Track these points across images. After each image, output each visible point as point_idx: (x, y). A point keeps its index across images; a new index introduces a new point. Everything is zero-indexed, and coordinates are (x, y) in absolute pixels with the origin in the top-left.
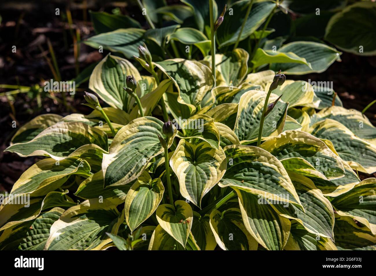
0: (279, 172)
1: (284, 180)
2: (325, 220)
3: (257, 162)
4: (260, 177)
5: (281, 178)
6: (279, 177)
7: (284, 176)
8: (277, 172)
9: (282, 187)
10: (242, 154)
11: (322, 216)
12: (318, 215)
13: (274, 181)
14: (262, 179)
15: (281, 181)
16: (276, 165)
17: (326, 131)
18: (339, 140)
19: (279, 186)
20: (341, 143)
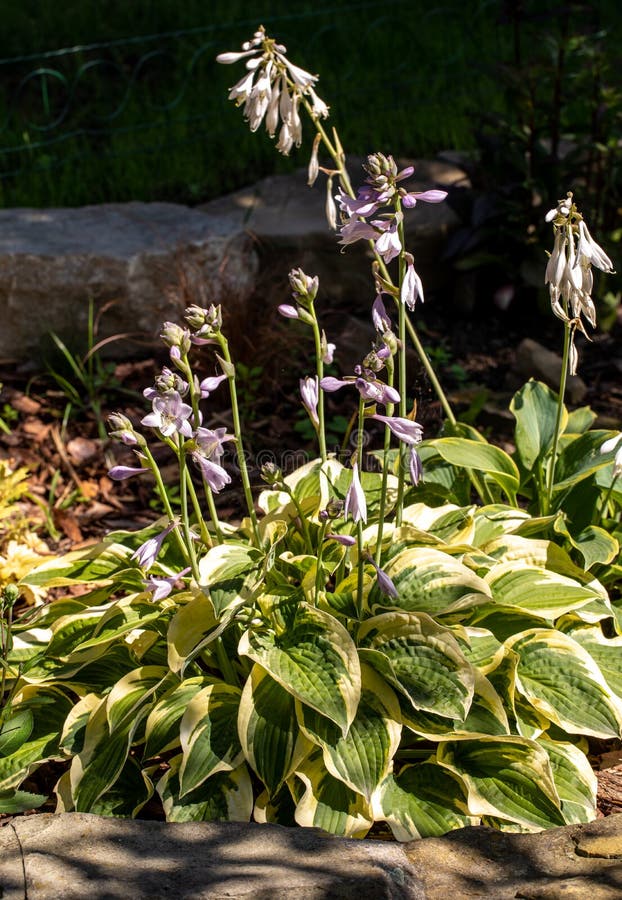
0: (346, 666)
1: (348, 682)
2: (375, 767)
3: (327, 640)
4: (319, 664)
5: (343, 676)
6: (343, 673)
7: (351, 676)
8: (343, 666)
9: (338, 689)
10: (312, 620)
11: (375, 760)
12: (370, 756)
13: (332, 676)
14: (320, 668)
15: (342, 680)
16: (348, 654)
17: (547, 649)
18: (561, 671)
19: (336, 687)
20: (561, 676)
